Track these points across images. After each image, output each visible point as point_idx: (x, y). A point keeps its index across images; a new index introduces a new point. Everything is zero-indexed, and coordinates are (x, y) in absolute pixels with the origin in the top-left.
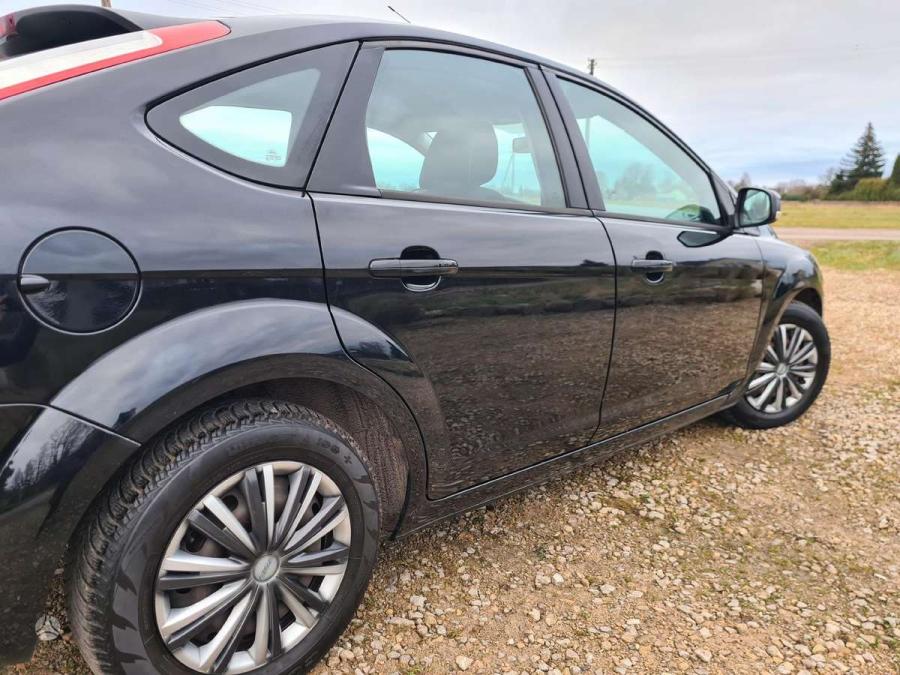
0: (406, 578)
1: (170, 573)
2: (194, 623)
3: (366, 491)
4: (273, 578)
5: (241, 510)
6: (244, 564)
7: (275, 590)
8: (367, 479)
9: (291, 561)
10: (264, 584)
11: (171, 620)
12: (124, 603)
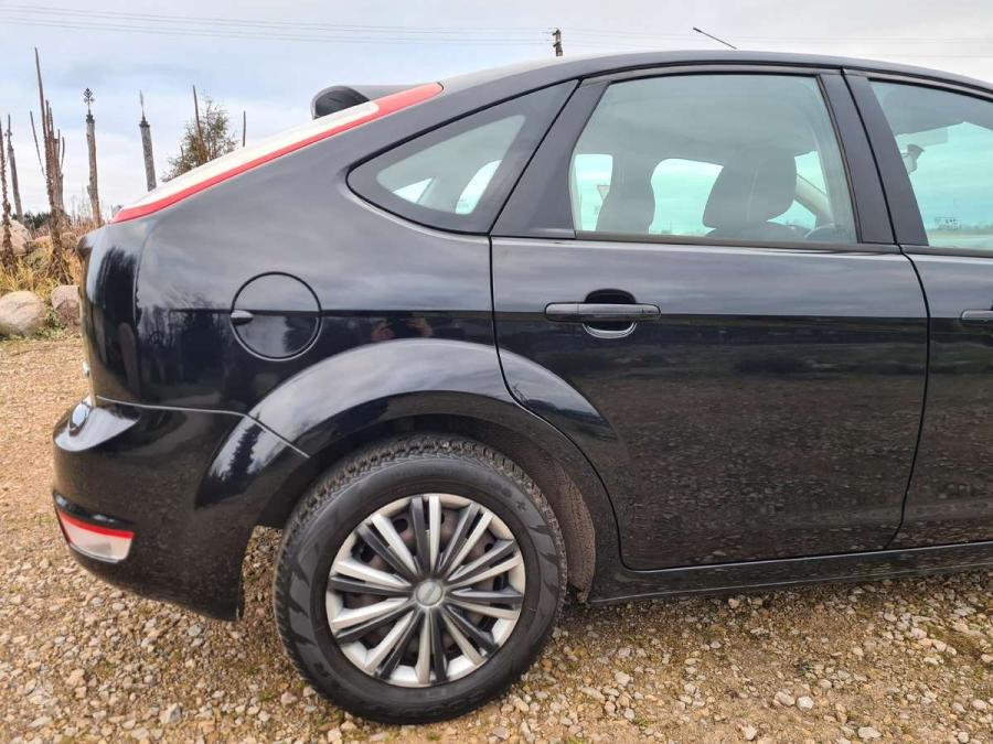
0: (624, 653)
1: (340, 575)
2: (359, 624)
3: (544, 543)
4: (437, 605)
5: (408, 534)
6: (408, 584)
7: (437, 616)
8: (545, 530)
9: (454, 593)
10: (427, 609)
11: (340, 617)
12: (300, 591)
